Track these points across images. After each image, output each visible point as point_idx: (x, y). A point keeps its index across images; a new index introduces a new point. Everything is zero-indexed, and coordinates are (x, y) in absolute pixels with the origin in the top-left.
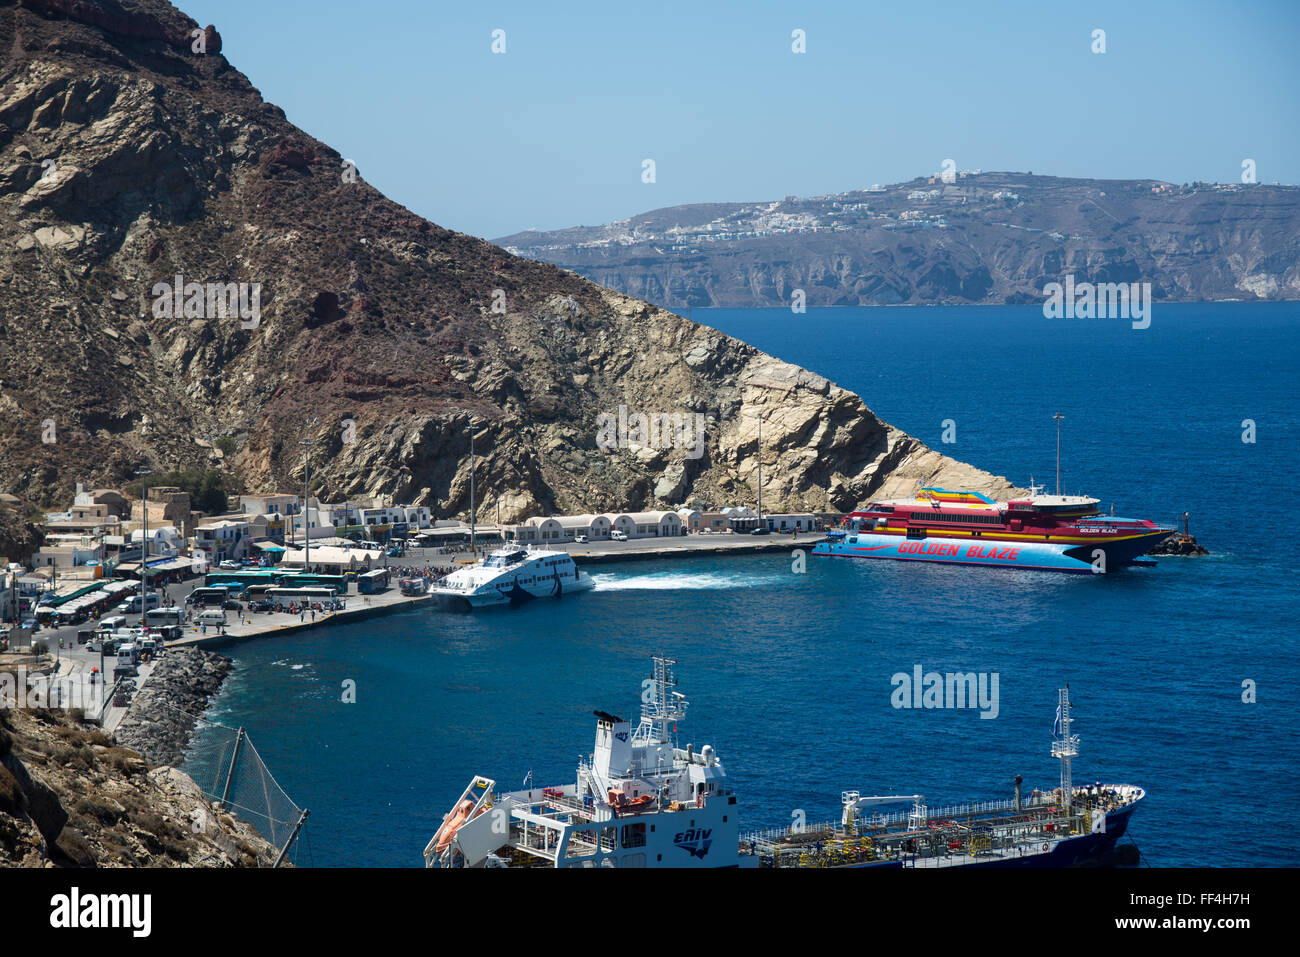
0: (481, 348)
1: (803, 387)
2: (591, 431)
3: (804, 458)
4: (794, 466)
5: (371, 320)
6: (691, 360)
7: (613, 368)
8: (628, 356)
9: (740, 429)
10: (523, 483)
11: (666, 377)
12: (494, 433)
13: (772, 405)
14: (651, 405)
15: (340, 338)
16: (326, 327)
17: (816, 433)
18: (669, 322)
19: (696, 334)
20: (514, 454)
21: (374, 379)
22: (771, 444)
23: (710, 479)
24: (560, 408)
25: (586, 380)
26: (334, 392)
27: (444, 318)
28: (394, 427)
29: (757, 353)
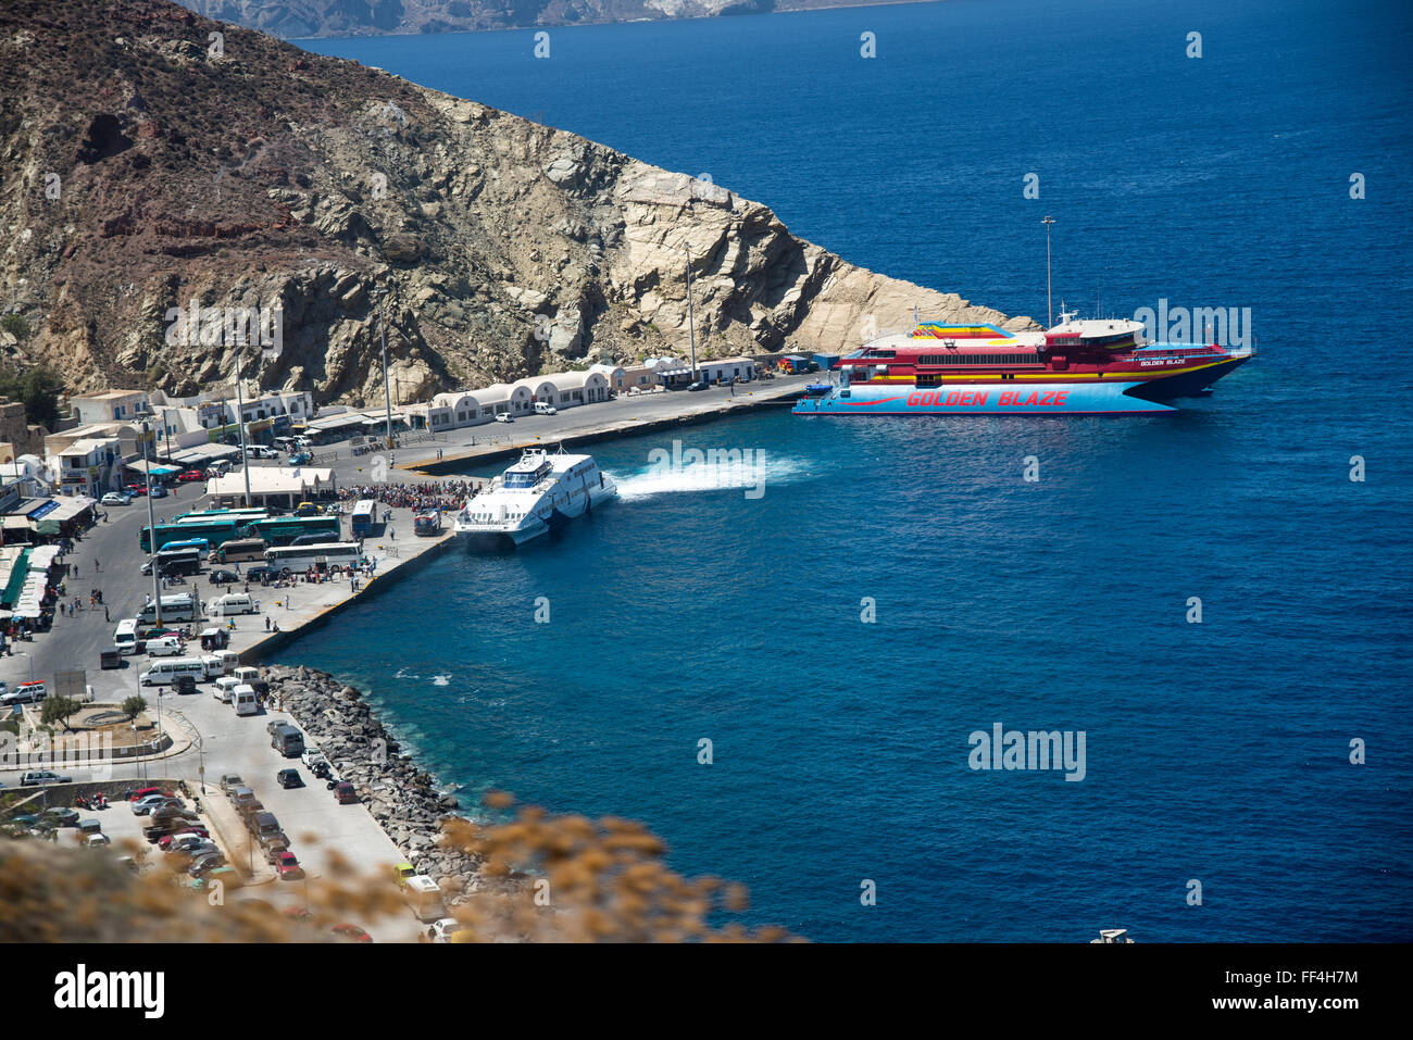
0: (309, 177)
1: (699, 200)
2: (461, 274)
3: (719, 289)
4: (708, 299)
5: (173, 149)
6: (554, 175)
7: (463, 191)
8: (477, 174)
9: (631, 257)
10: (413, 351)
11: (529, 199)
12: (367, 289)
13: (665, 225)
14: (520, 235)
15: (136, 176)
16: (111, 160)
17: (727, 257)
18: (517, 128)
19: (554, 141)
20: (395, 314)
21: (197, 229)
22: (675, 274)
23: (611, 323)
24: (422, 248)
25: (438, 210)
26: (148, 248)
27: (252, 141)
28: (243, 291)
29: (629, 160)
